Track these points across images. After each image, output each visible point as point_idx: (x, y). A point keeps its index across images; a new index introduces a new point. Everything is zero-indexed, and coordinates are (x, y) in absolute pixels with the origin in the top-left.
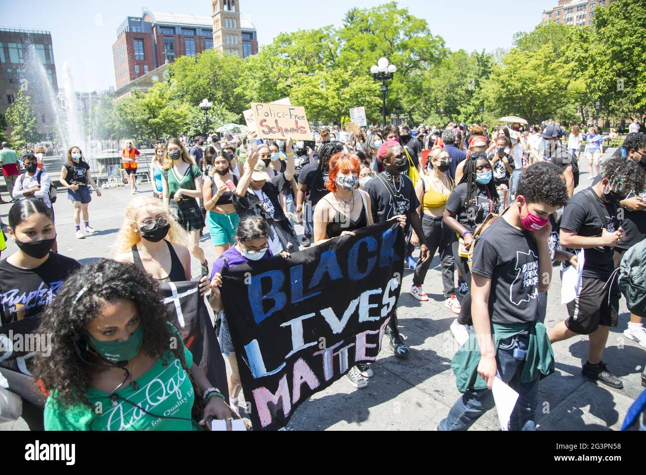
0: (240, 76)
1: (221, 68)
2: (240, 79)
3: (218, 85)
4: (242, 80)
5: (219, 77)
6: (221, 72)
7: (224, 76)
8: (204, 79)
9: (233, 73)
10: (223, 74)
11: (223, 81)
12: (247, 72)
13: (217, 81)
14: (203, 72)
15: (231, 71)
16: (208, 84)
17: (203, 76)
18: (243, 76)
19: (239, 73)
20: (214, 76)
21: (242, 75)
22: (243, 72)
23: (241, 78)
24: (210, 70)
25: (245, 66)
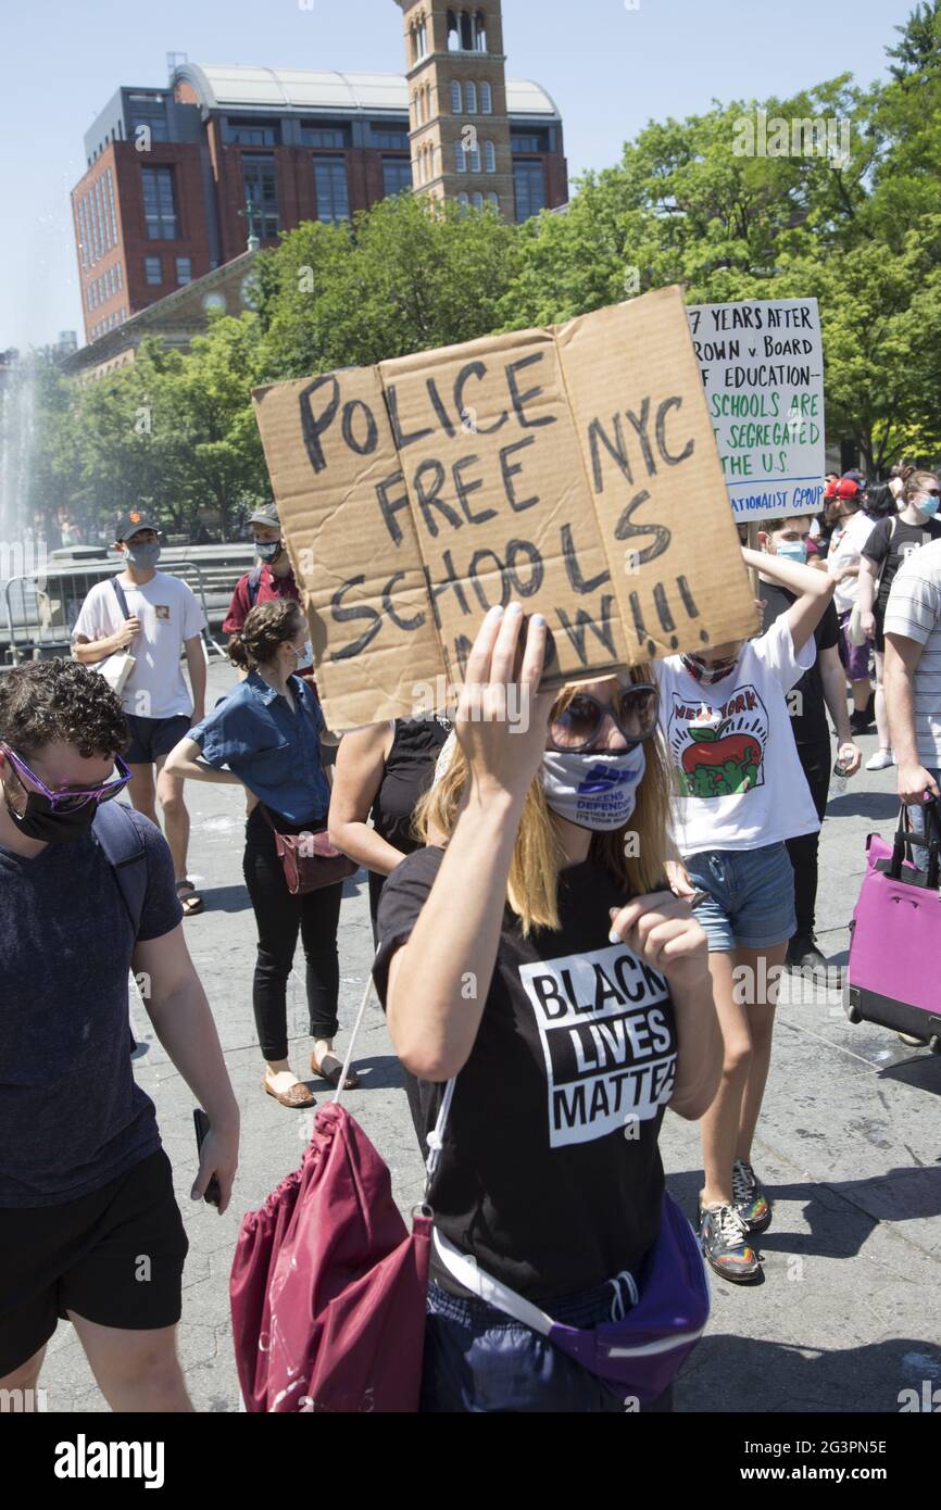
0: (506, 288)
1: (438, 260)
2: (504, 300)
3: (430, 320)
4: (514, 301)
5: (431, 292)
6: (438, 277)
7: (449, 289)
8: (380, 302)
9: (480, 276)
10: (447, 282)
11: (446, 308)
12: (529, 274)
13: (426, 308)
14: (378, 276)
15: (472, 269)
16: (396, 316)
17: (376, 290)
18: (517, 288)
19: (502, 278)
20: (415, 291)
21: (513, 282)
22: (515, 272)
23: (510, 294)
24: (399, 270)
25: (522, 252)
